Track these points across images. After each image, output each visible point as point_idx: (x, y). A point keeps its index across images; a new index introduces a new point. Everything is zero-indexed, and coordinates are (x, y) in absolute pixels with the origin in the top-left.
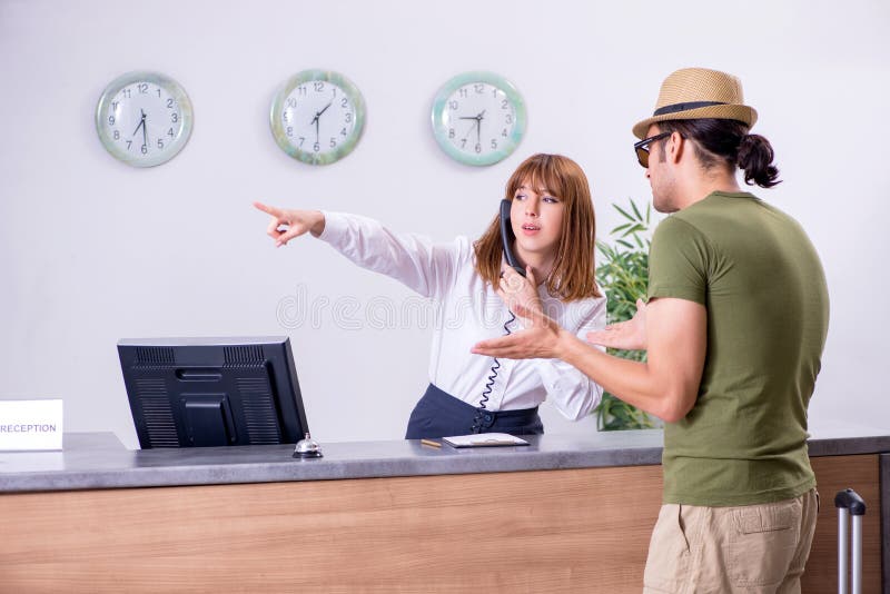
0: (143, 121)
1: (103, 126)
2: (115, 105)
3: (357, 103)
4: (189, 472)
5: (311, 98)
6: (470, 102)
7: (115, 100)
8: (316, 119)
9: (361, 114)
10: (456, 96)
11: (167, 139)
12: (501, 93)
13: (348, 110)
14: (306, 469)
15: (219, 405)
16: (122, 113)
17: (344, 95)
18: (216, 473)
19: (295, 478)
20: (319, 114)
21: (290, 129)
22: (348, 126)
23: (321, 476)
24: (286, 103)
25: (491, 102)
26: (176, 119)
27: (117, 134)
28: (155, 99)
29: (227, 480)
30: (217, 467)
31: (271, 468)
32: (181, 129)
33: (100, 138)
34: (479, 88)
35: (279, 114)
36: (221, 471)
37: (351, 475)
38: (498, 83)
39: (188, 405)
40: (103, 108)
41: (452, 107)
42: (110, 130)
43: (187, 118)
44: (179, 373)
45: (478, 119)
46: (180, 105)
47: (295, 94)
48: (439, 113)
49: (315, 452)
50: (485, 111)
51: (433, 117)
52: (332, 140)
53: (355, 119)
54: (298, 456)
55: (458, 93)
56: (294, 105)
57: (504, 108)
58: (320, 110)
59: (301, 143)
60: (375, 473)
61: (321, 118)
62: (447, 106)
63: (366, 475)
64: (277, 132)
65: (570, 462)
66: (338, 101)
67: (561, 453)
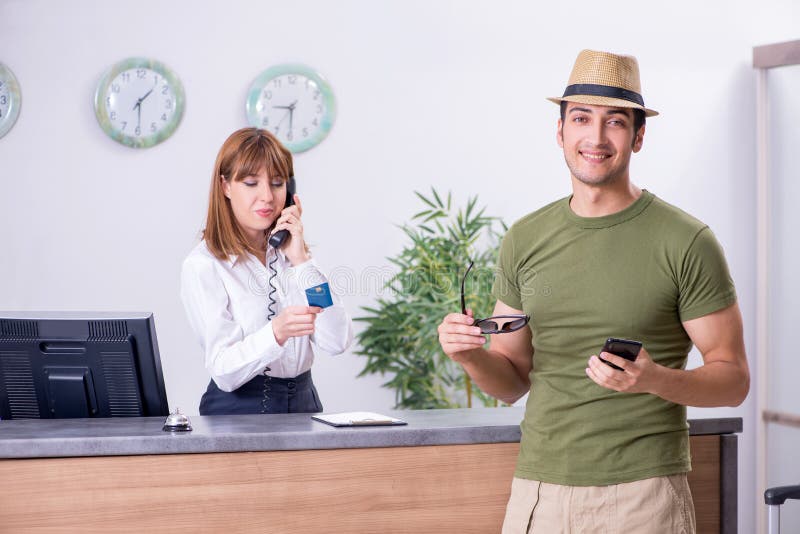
3: (177, 90)
5: (132, 84)
6: (283, 92)
8: (138, 104)
9: (180, 100)
10: (270, 86)
12: (312, 84)
13: (168, 96)
15: (81, 378)
17: (165, 82)
18: (91, 446)
19: (167, 451)
20: (141, 100)
21: (113, 114)
22: (168, 112)
24: (110, 89)
25: (303, 92)
26: (5, 101)
29: (103, 452)
30: (90, 439)
31: (143, 441)
32: (9, 111)
34: (293, 79)
35: (103, 98)
37: (222, 450)
38: (310, 75)
39: (50, 377)
41: (265, 96)
43: (15, 99)
44: (43, 346)
45: (291, 108)
46: (9, 87)
47: (119, 81)
48: (254, 102)
49: (185, 426)
50: (297, 101)
51: (248, 105)
52: (153, 125)
53: (175, 104)
54: (168, 429)
55: (272, 83)
56: (117, 91)
57: (315, 98)
58: (142, 97)
59: (124, 128)
60: (245, 447)
61: (143, 103)
62: (262, 95)
63: (236, 449)
64: (100, 115)
65: (431, 439)
66: (159, 89)
67: (421, 431)
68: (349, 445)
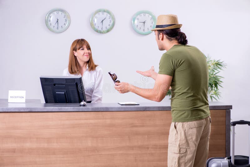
0: (58, 21)
1: (47, 22)
2: (50, 17)
3: (113, 18)
4: (53, 108)
5: (101, 16)
6: (142, 18)
7: (50, 15)
8: (102, 22)
9: (114, 20)
10: (138, 17)
11: (63, 26)
12: (150, 16)
13: (111, 19)
14: (82, 109)
15: (64, 93)
16: (53, 19)
17: (110, 16)
18: (60, 109)
19: (79, 111)
20: (103, 20)
21: (95, 24)
22: (110, 24)
23: (86, 110)
24: (94, 17)
26: (66, 21)
27: (51, 24)
28: (61, 15)
29: (62, 111)
30: (60, 108)
31: (73, 108)
32: (67, 24)
33: (46, 25)
35: (93, 21)
36: (61, 108)
39: (56, 93)
40: (47, 18)
41: (137, 19)
42: (49, 23)
43: (69, 20)
44: (55, 85)
45: (144, 23)
46: (67, 17)
47: (97, 15)
48: (134, 21)
49: (85, 105)
50: (146, 21)
51: (132, 22)
52: (106, 27)
53: (112, 22)
54: (81, 105)
55: (139, 16)
56: (97, 18)
57: (151, 20)
58: (103, 19)
59: (98, 28)
60: (99, 110)
61: (103, 21)
62: (136, 19)
63: (97, 111)
64: (92, 25)
65: (148, 109)
66: (108, 17)
67: (145, 107)
68: (126, 110)
